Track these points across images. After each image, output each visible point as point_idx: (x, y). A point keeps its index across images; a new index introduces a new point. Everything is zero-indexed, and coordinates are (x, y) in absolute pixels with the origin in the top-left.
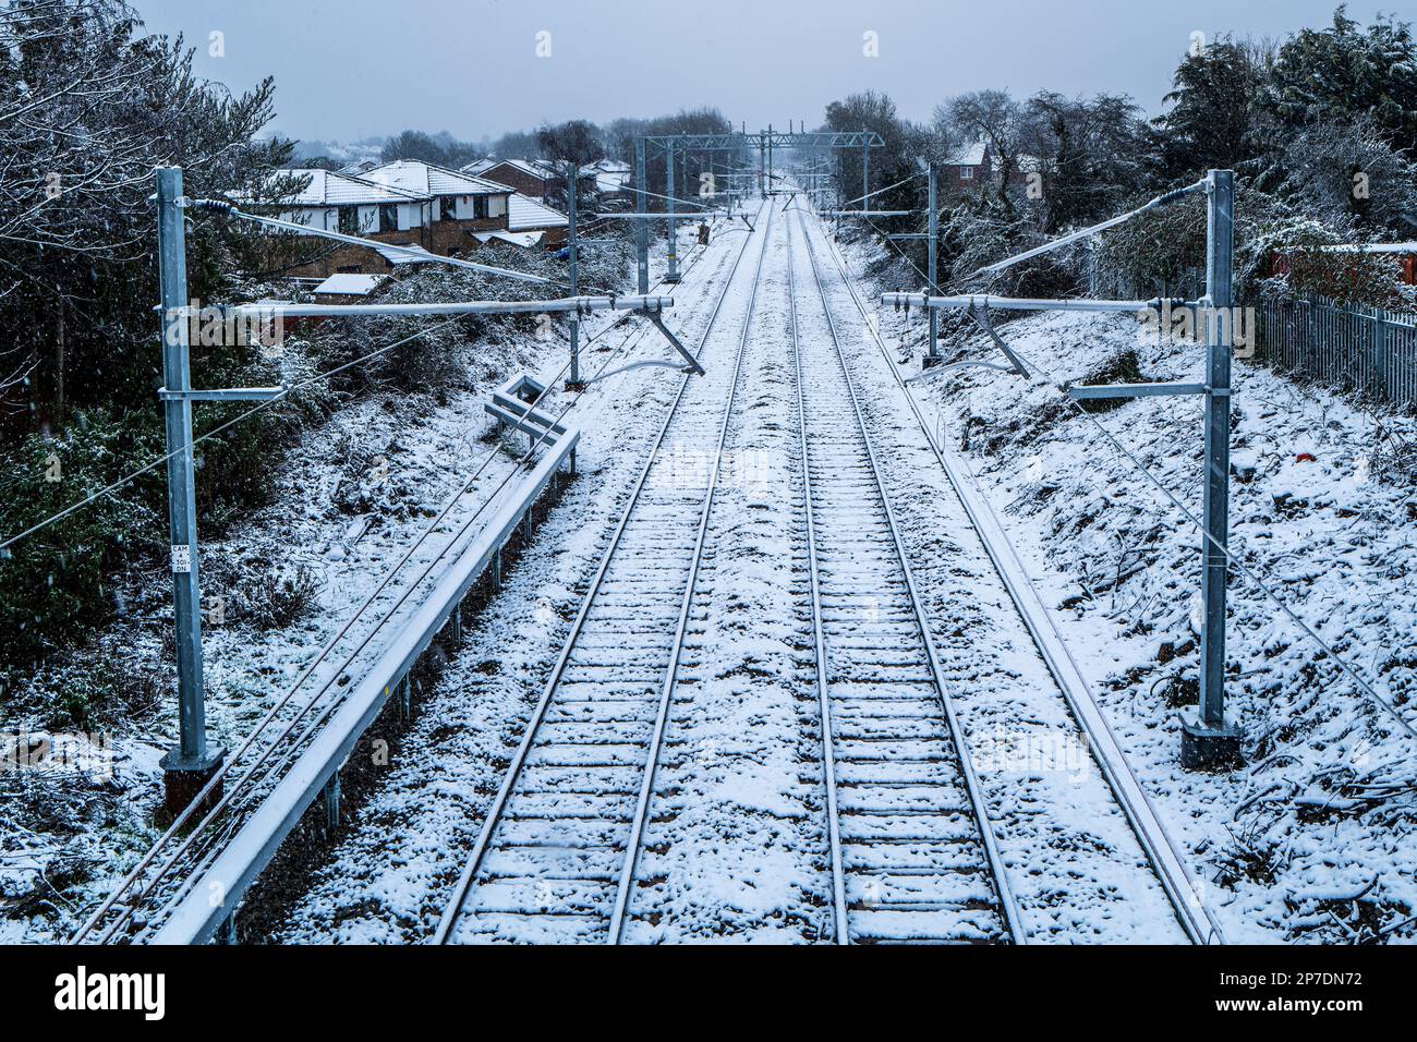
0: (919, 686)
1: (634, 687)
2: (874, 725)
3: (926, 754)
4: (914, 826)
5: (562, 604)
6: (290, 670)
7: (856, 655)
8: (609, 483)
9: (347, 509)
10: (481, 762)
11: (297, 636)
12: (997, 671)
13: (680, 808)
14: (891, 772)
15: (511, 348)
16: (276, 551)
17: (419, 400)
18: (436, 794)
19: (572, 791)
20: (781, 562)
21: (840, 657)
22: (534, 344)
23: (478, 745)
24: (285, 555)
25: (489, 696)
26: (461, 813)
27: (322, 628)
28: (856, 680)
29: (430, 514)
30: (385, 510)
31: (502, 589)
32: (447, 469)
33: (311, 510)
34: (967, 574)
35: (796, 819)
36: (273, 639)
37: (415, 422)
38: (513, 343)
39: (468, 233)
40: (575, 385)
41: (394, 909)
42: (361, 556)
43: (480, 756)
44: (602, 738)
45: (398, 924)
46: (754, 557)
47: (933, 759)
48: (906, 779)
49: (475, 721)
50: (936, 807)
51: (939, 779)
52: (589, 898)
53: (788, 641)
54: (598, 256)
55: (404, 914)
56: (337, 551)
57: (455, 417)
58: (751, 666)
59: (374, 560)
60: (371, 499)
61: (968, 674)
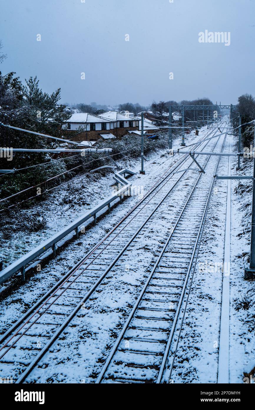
0: (188, 254)
1: (115, 251)
2: (171, 264)
3: (180, 272)
4: (168, 290)
5: (107, 229)
6: (34, 242)
7: (176, 246)
8: (136, 198)
9: (66, 202)
10: (66, 268)
11: (39, 234)
12: (210, 252)
13: (110, 282)
14: (169, 276)
15: (128, 162)
16: (43, 212)
17: (97, 175)
18: (50, 275)
19: (86, 276)
20: (170, 221)
21: (172, 246)
22: (136, 161)
23: (67, 263)
24: (45, 213)
25: (76, 251)
26: (55, 280)
27: (47, 232)
28: (173, 252)
29: (88, 205)
30: (75, 203)
31: (96, 224)
32: (97, 193)
33: (56, 202)
34: (217, 226)
35: (137, 286)
36: (33, 235)
37: (94, 180)
38: (130, 161)
39: (127, 131)
40: (142, 172)
41: (24, 301)
42: (65, 215)
43: (66, 266)
44: (100, 263)
45: (24, 305)
46: (163, 219)
47: (181, 273)
48: (172, 278)
49: (69, 257)
50: (175, 286)
51: (180, 278)
52: (76, 302)
53: (160, 241)
54: (163, 138)
55: (27, 303)
56: (59, 213)
57: (106, 180)
58: (146, 247)
59: (68, 216)
60: (72, 200)
61: (202, 252)
